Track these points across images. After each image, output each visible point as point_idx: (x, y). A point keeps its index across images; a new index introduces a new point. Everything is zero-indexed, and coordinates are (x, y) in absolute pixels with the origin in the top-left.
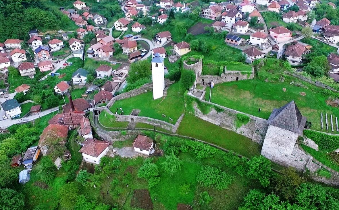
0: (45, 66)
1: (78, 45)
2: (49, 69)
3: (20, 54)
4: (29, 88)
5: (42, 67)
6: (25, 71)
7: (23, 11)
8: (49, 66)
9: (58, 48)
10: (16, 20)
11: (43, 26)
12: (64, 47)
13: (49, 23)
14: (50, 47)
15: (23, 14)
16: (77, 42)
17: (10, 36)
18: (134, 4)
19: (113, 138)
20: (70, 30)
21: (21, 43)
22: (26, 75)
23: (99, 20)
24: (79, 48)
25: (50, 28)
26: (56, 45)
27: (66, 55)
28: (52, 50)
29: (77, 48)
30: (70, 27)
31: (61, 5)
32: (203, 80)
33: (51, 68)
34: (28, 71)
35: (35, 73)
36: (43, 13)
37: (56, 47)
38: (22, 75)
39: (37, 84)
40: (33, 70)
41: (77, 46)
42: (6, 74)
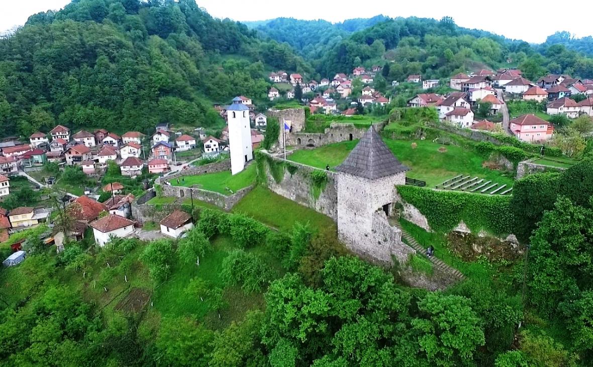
0: (156, 166)
1: (215, 145)
2: (162, 171)
3: (132, 148)
4: (122, 189)
5: (153, 166)
6: (128, 168)
7: (158, 99)
8: (163, 166)
9: (186, 148)
10: (146, 109)
11: (178, 120)
12: (197, 147)
13: (186, 117)
14: (176, 145)
15: (157, 102)
16: (213, 141)
17: (132, 129)
18: (320, 103)
19: (145, 216)
20: (214, 129)
21: (142, 137)
22: (128, 174)
23: (261, 121)
24: (215, 150)
25: (186, 123)
26: (184, 142)
27: (193, 157)
28: (177, 150)
29: (212, 150)
30: (217, 125)
31: (218, 101)
32: (299, 139)
33: (165, 169)
34: (131, 169)
35: (140, 173)
36: (182, 102)
37: (183, 146)
38: (123, 173)
39: (135, 185)
40: (138, 168)
41: (213, 147)
42: (103, 170)
